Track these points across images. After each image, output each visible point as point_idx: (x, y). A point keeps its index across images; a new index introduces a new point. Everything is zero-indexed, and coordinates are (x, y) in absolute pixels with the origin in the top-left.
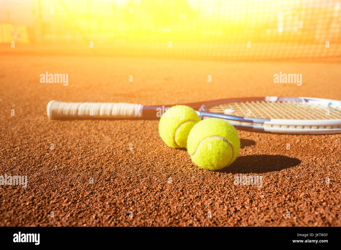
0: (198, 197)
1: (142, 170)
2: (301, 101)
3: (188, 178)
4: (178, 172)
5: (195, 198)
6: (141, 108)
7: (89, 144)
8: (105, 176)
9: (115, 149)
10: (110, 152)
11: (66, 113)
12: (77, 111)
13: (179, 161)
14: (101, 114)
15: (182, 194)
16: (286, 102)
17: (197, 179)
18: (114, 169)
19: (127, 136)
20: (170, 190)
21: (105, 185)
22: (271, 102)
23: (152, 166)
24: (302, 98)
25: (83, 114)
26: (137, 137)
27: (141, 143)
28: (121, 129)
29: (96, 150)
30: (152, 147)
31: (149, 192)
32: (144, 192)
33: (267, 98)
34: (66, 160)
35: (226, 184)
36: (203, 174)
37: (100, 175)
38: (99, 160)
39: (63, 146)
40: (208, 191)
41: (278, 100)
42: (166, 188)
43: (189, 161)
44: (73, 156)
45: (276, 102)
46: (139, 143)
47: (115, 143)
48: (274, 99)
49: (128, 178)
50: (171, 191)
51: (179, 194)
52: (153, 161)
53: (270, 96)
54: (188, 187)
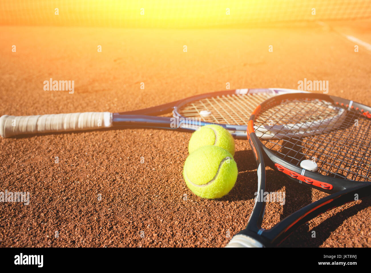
0: (213, 240)
1: (142, 208)
2: (271, 92)
3: (193, 214)
4: (180, 207)
5: (210, 242)
6: (111, 118)
7: (67, 173)
8: (105, 222)
9: (99, 178)
10: (95, 185)
11: (24, 130)
12: (37, 126)
13: (175, 190)
14: (65, 127)
15: (195, 238)
16: (257, 94)
17: (203, 215)
18: (110, 210)
19: (105, 157)
20: (181, 235)
21: (111, 236)
22: (241, 95)
23: (150, 201)
24: (272, 89)
25: (44, 129)
26: (116, 157)
27: (125, 167)
28: (94, 146)
29: (78, 182)
30: (138, 171)
31: (161, 240)
32: (156, 240)
33: (238, 91)
34: (50, 203)
35: (234, 218)
36: (206, 206)
37: (99, 222)
38: (88, 198)
39: (36, 180)
40: (219, 230)
41: (248, 92)
42: (177, 232)
43: (186, 189)
44: (55, 196)
45: (246, 95)
46: (122, 167)
47: (95, 170)
48: (244, 91)
49: (131, 221)
50: (183, 236)
51: (192, 238)
52: (148, 193)
53: (240, 88)
54: (197, 227)
